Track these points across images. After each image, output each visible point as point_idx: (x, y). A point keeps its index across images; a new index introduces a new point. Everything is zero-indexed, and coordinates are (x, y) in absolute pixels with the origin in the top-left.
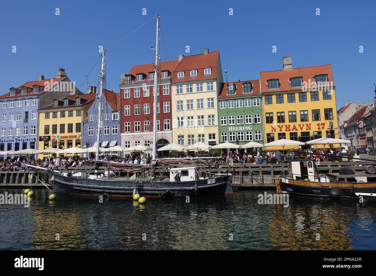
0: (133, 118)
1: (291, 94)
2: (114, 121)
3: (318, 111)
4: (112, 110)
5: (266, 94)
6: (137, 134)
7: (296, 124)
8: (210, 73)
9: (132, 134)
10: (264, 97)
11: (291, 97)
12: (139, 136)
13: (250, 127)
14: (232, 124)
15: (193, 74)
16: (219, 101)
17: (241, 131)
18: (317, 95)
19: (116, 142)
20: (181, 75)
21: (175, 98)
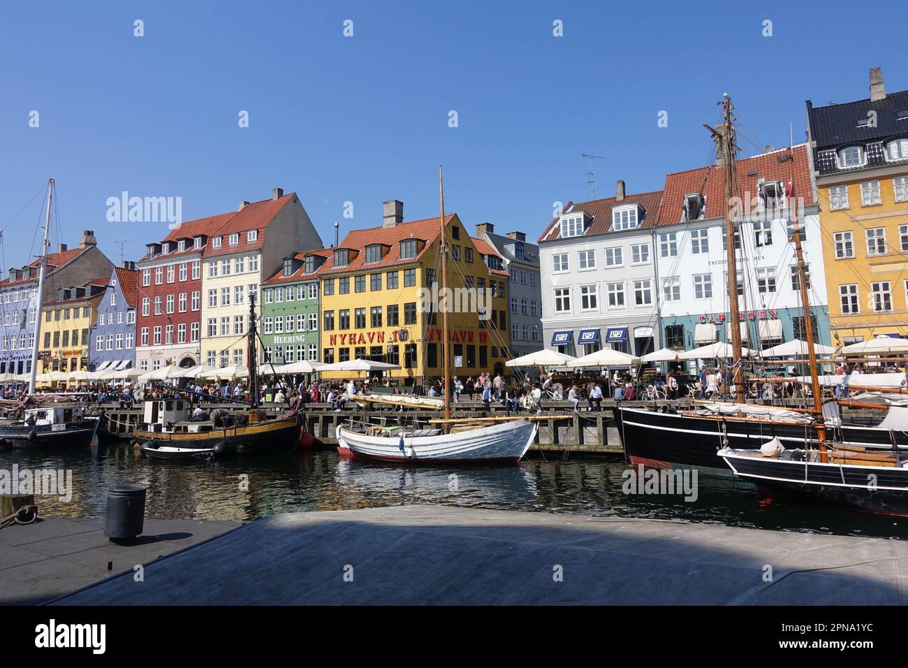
0: (152, 321)
1: (360, 276)
2: (129, 325)
3: (396, 308)
4: (128, 306)
5: (326, 277)
6: (157, 348)
7: (364, 331)
8: (256, 239)
9: (149, 348)
10: (323, 281)
11: (360, 282)
12: (158, 352)
13: (303, 337)
14: (279, 332)
15: (233, 240)
16: (264, 289)
17: (289, 344)
18: (395, 277)
19: (128, 361)
20: (216, 243)
21: (207, 285)
